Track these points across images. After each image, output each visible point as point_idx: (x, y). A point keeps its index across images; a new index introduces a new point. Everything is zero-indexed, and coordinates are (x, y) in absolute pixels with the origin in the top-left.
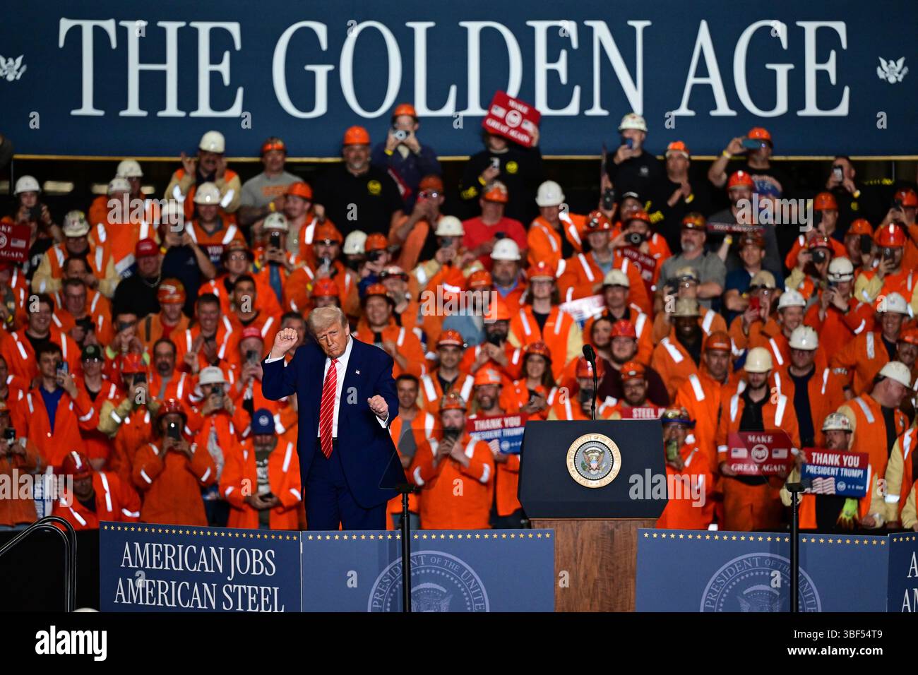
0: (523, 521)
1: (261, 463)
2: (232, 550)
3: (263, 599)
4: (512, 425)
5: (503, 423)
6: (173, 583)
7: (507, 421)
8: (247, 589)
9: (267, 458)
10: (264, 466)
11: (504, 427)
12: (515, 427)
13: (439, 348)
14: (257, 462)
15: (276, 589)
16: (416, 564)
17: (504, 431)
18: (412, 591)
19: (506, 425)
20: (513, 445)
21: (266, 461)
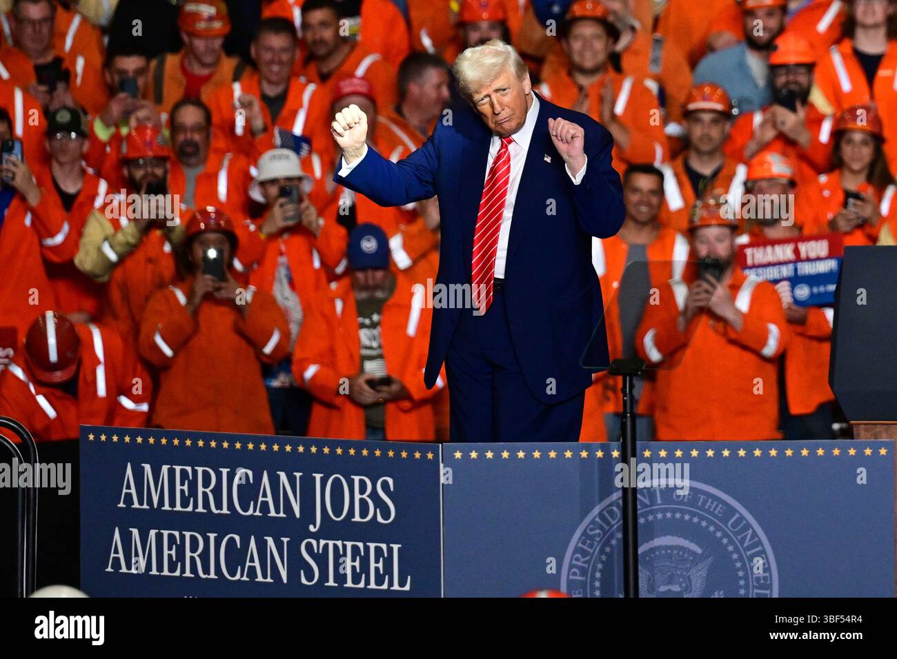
0: (836, 426)
1: (367, 321)
2: (318, 477)
3: (373, 565)
4: (813, 255)
5: (796, 251)
6: (212, 536)
7: (804, 248)
8: (345, 547)
9: (379, 313)
10: (373, 325)
11: (798, 258)
12: (819, 259)
13: (688, 116)
14: (361, 320)
15: (396, 547)
16: (647, 502)
17: (800, 265)
18: (640, 551)
19: (803, 255)
20: (815, 290)
21: (376, 317)
